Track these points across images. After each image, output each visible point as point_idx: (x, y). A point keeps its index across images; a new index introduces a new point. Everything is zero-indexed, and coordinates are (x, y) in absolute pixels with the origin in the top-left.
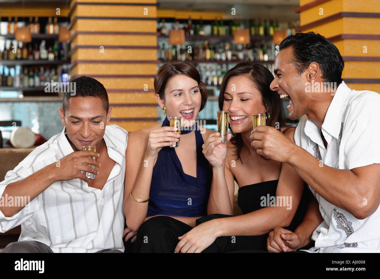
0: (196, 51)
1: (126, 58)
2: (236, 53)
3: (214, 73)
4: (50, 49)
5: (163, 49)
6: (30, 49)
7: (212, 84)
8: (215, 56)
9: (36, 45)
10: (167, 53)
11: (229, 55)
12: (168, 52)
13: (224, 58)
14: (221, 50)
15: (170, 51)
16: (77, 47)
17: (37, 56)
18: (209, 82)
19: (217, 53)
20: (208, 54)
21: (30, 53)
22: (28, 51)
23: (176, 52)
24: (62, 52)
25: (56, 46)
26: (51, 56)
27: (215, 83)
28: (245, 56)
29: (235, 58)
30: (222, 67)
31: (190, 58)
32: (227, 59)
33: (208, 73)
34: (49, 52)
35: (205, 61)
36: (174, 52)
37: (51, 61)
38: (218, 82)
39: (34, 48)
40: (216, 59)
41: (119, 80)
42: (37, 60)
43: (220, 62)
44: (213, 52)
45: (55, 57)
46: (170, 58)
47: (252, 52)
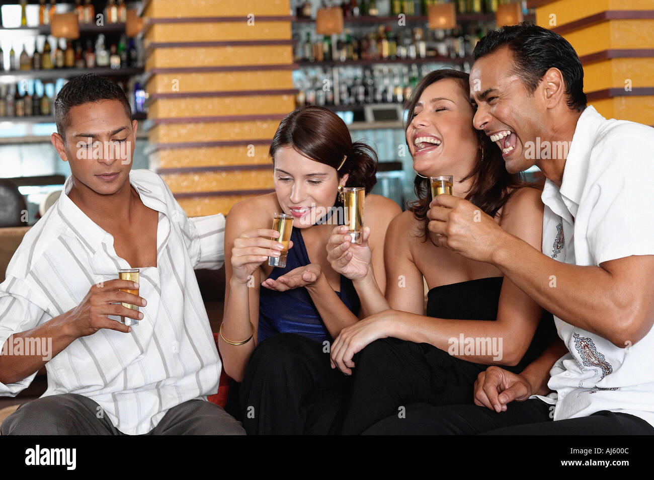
0: (364, 43)
1: (238, 62)
2: (433, 45)
3: (397, 81)
4: (113, 49)
5: (308, 41)
6: (79, 50)
7: (395, 100)
8: (397, 50)
9: (89, 43)
10: (314, 48)
11: (422, 47)
12: (316, 47)
13: (413, 54)
14: (408, 41)
15: (319, 44)
16: (154, 46)
17: (91, 62)
18: (389, 97)
19: (401, 46)
20: (386, 48)
21: (80, 57)
22: (75, 53)
23: (330, 47)
24: (133, 53)
25: (123, 44)
26: (116, 61)
27: (400, 98)
28: (450, 49)
29: (432, 53)
30: (410, 70)
31: (355, 57)
32: (418, 56)
33: (386, 81)
34: (111, 55)
35: (381, 59)
36: (326, 47)
37: (115, 69)
38: (404, 95)
39: (85, 49)
40: (399, 56)
41: (228, 101)
42: (91, 69)
43: (407, 61)
44: (394, 44)
45: (122, 62)
46: (321, 57)
47: (462, 43)
